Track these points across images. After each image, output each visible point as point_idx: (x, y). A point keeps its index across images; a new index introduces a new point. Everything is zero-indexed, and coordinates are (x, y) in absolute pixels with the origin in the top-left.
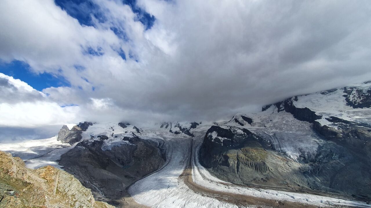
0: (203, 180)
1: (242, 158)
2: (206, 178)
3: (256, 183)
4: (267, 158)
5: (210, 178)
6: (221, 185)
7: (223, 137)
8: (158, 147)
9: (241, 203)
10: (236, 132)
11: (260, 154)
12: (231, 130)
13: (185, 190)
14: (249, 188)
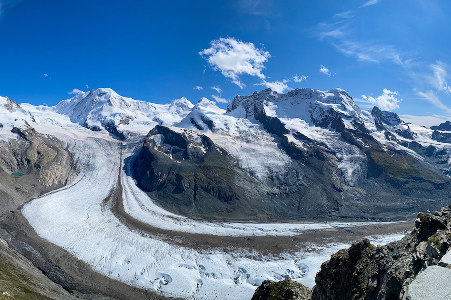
0: (141, 210)
1: (201, 180)
2: (145, 208)
3: (219, 216)
4: (233, 180)
5: (150, 208)
6: (170, 219)
7: (173, 145)
8: (66, 150)
9: (201, 247)
10: (192, 139)
11: (225, 175)
12: (186, 135)
13: (113, 225)
14: (210, 224)
